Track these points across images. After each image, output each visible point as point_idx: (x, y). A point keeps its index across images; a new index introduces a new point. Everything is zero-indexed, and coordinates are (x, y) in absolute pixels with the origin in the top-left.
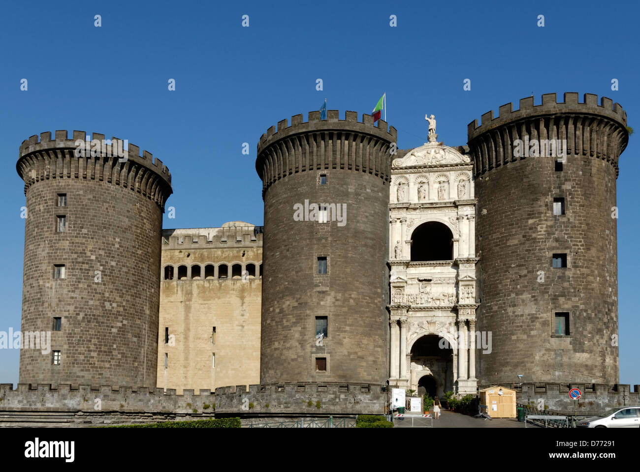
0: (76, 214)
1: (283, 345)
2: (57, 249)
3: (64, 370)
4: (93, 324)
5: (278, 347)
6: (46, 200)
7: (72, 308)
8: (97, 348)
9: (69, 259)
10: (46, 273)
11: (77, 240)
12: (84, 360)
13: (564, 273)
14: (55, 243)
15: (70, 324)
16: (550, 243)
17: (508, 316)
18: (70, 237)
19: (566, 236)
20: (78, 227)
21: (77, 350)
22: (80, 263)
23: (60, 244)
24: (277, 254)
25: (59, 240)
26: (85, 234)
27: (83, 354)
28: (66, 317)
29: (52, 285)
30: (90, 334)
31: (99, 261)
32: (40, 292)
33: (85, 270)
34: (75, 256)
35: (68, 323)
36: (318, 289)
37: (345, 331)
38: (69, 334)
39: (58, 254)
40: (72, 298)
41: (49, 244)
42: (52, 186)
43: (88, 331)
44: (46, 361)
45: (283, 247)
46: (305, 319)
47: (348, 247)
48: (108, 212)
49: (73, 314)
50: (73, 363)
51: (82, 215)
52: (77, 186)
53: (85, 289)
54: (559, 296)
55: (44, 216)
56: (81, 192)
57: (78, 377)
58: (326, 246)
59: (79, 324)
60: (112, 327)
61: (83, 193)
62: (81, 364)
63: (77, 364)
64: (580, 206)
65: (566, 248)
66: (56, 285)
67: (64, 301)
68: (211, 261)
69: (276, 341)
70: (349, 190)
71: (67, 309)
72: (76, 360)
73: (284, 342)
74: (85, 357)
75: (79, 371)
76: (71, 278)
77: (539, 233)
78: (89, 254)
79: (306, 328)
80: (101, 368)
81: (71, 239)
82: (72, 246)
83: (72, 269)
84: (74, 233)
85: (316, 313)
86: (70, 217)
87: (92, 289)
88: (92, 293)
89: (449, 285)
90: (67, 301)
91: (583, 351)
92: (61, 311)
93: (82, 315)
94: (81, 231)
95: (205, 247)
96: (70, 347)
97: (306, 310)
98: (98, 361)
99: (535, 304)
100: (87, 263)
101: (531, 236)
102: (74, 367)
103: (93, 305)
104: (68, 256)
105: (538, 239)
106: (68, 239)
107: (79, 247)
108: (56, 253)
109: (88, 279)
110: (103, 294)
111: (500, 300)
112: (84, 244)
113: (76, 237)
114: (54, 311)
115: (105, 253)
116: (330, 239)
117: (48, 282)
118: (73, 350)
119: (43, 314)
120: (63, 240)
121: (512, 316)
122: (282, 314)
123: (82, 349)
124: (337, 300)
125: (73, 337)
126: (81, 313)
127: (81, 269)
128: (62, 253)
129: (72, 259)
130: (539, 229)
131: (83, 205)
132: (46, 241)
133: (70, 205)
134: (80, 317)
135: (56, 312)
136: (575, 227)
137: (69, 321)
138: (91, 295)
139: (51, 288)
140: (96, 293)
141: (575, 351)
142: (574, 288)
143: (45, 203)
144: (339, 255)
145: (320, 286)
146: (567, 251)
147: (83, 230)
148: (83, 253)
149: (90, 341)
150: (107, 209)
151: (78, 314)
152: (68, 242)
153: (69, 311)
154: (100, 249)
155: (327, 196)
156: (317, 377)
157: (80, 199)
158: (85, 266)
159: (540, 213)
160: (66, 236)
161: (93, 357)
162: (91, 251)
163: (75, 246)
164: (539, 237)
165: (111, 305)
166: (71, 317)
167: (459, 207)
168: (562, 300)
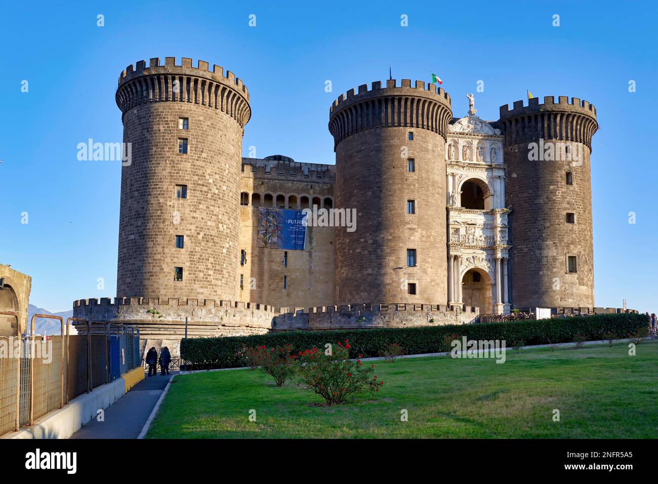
0: (197, 139)
1: (377, 272)
2: (179, 170)
3: (186, 286)
4: (210, 244)
5: (371, 273)
6: (167, 121)
7: (193, 227)
8: (213, 267)
9: (191, 180)
10: (167, 191)
11: (198, 163)
12: (203, 278)
13: (573, 228)
14: (177, 164)
15: (192, 243)
16: (564, 205)
17: (537, 257)
18: (192, 159)
19: (573, 201)
20: (199, 151)
21: (197, 268)
22: (200, 185)
23: (182, 165)
24: (368, 193)
25: (182, 161)
26: (205, 158)
27: (203, 272)
28: (188, 236)
29: (173, 204)
30: (208, 253)
31: (216, 185)
32: (161, 210)
33: (205, 192)
34: (196, 178)
35: (190, 241)
36: (409, 226)
37: (428, 262)
38: (190, 252)
39: (180, 174)
40: (194, 218)
41: (170, 164)
42: (174, 109)
43: (207, 250)
44: (168, 277)
45: (376, 188)
46: (399, 250)
47: (429, 194)
48: (222, 140)
49: (194, 233)
50: (195, 280)
51: (202, 139)
52: (198, 112)
53: (204, 210)
54: (570, 244)
55: (164, 136)
56: (202, 118)
57: (198, 293)
58: (414, 192)
59: (200, 243)
60: (223, 247)
61: (204, 119)
62: (201, 281)
63: (198, 281)
64: (580, 180)
65: (574, 209)
66: (178, 204)
67: (186, 220)
68: (283, 192)
69: (370, 268)
70: (429, 147)
71: (190, 228)
72: (196, 277)
73: (378, 269)
74: (205, 275)
75: (199, 287)
76: (193, 199)
77: (558, 197)
78: (207, 177)
79: (400, 258)
80: (216, 285)
81: (193, 162)
82: (194, 168)
83: (194, 190)
84: (195, 156)
85: (407, 246)
86: (192, 141)
87: (210, 211)
88: (210, 214)
89: (487, 230)
90: (189, 220)
91: (584, 285)
92: (183, 229)
93: (202, 235)
94: (201, 155)
95: (276, 178)
96: (191, 264)
97: (399, 243)
98: (214, 279)
99: (556, 249)
100: (206, 186)
101: (552, 198)
102: (195, 283)
103: (211, 226)
104: (190, 177)
105: (557, 201)
106: (190, 161)
107: (199, 169)
108: (179, 173)
109: (207, 201)
110: (218, 216)
111: (529, 244)
112: (204, 167)
113: (197, 160)
114: (177, 229)
115: (220, 177)
116: (417, 185)
117: (170, 201)
118: (194, 268)
119: (165, 232)
120: (185, 161)
121: (539, 257)
122: (375, 245)
123: (202, 267)
124: (423, 236)
125: (195, 255)
126: (201, 233)
127: (201, 191)
128: (184, 174)
129: (194, 181)
130: (557, 194)
131: (203, 131)
132: (168, 161)
133: (192, 129)
134: (200, 237)
135: (179, 230)
136: (578, 194)
137: (191, 239)
138: (209, 216)
139: (173, 207)
140: (213, 215)
141: (580, 284)
142: (579, 239)
143: (166, 124)
144: (424, 200)
145: (410, 224)
146: (574, 212)
147: (203, 154)
148: (203, 175)
149: (208, 260)
150: (221, 136)
151: (198, 234)
152: (190, 164)
153: (191, 230)
154: (216, 174)
155: (414, 150)
156: (409, 300)
157: (201, 124)
158: (205, 189)
159: (558, 182)
160: (188, 159)
161: (210, 275)
162: (209, 175)
163: (196, 169)
164: (557, 199)
165: (223, 226)
166: (192, 236)
167: (494, 169)
168: (572, 246)
